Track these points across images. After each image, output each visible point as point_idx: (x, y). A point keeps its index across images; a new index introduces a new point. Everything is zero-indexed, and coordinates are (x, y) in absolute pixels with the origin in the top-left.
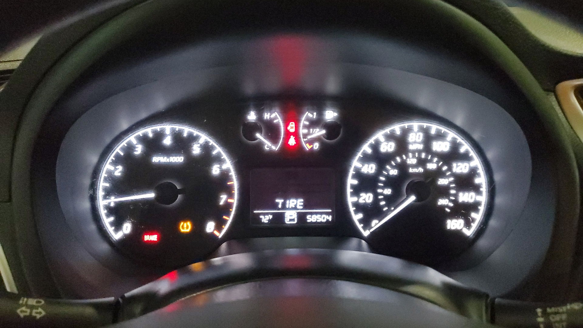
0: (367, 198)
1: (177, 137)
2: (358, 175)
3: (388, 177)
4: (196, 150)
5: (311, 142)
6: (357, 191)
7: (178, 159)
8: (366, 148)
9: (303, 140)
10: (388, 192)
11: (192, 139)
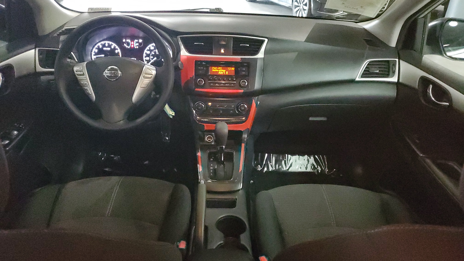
0: (148, 58)
1: (108, 44)
2: (146, 54)
3: (152, 54)
4: (112, 47)
5: (136, 46)
6: (146, 57)
7: (109, 49)
8: (148, 48)
9: (135, 46)
10: (152, 57)
11: (112, 45)
